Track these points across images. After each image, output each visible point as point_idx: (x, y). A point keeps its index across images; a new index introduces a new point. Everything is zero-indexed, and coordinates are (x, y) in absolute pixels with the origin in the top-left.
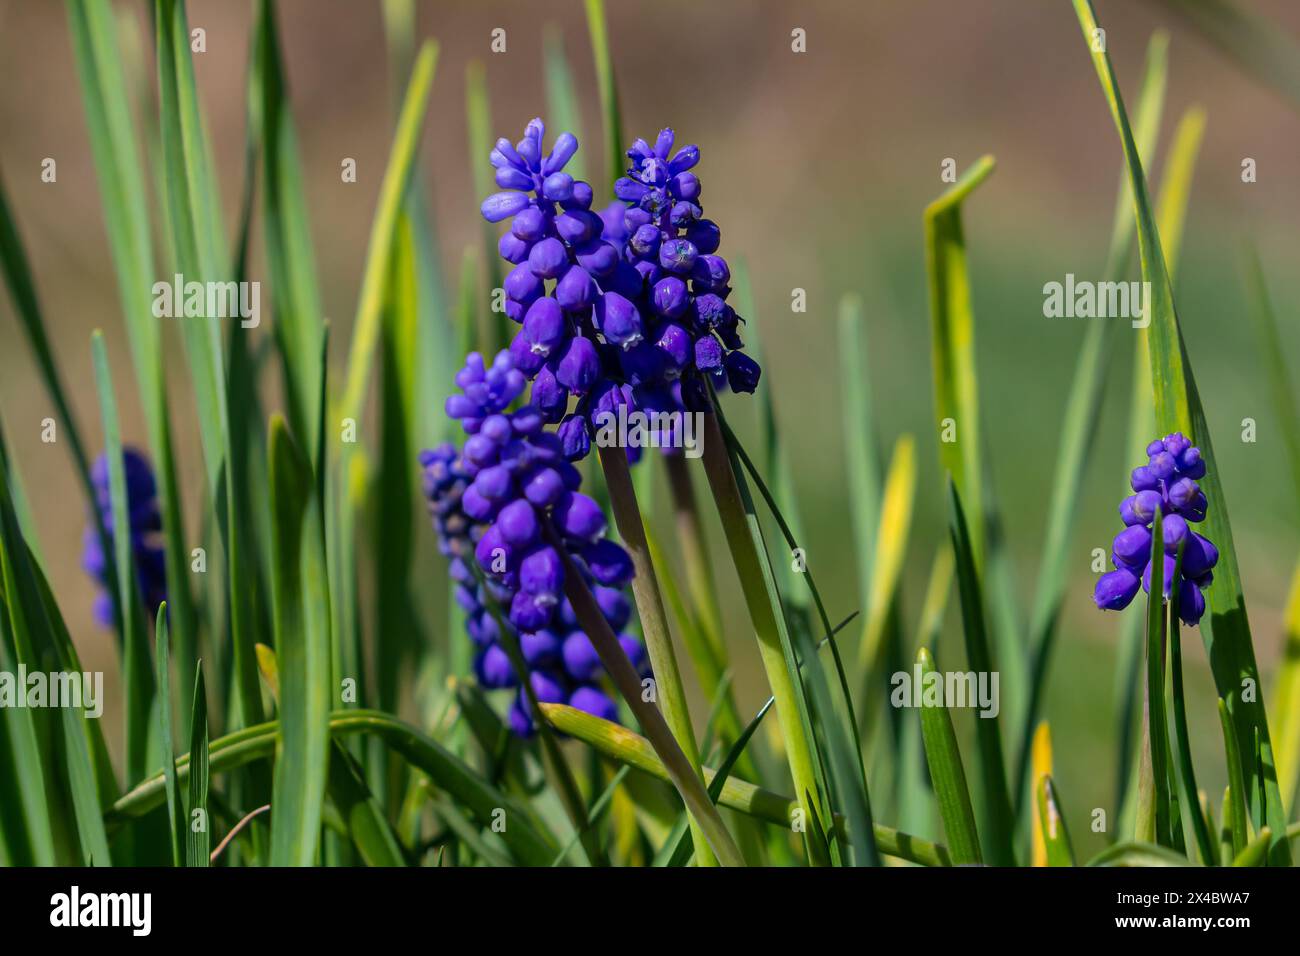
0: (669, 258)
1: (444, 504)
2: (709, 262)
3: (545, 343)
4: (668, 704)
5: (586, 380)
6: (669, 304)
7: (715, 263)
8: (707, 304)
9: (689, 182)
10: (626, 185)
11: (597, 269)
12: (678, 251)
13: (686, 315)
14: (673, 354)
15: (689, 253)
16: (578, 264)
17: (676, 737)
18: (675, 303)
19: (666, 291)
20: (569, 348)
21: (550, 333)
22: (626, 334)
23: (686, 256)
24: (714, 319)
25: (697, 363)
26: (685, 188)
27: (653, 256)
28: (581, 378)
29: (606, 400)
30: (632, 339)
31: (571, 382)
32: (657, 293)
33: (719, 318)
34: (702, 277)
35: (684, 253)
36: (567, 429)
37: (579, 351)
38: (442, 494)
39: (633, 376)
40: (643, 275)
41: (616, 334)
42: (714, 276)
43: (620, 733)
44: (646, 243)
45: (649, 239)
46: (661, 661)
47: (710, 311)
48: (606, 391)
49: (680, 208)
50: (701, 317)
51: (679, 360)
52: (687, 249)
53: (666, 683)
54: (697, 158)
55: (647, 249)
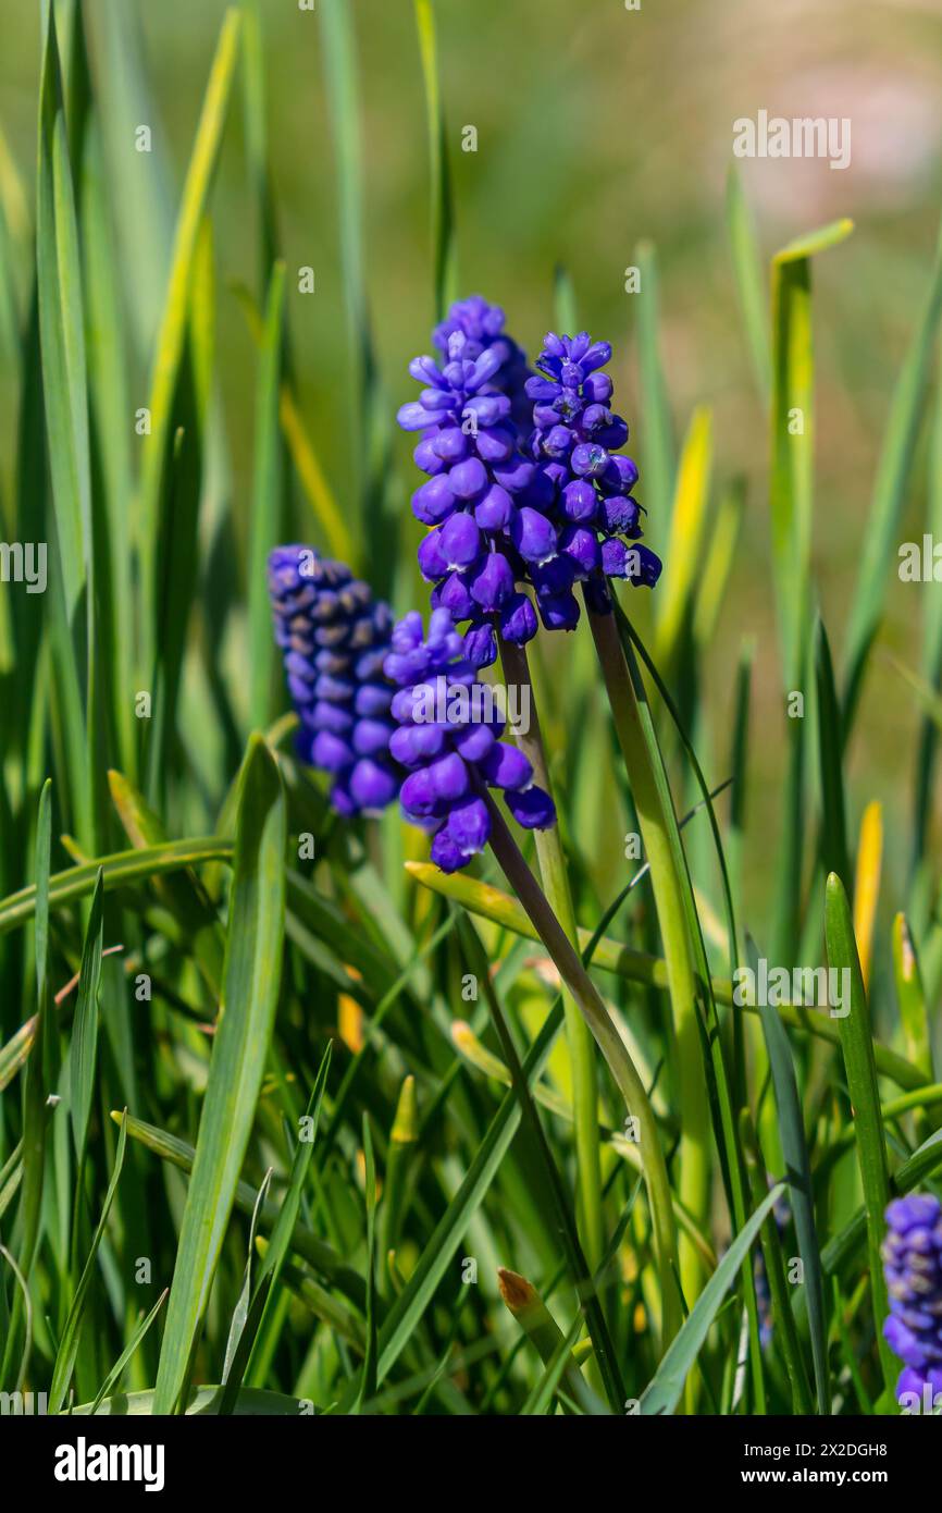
0: (583, 466)
1: (291, 606)
2: (619, 465)
3: (462, 564)
4: (552, 887)
5: (501, 600)
6: (580, 513)
7: (626, 467)
8: (617, 508)
9: (602, 386)
10: (539, 385)
11: (515, 487)
12: (590, 458)
13: (598, 520)
14: (581, 561)
15: (601, 461)
16: (496, 482)
17: (558, 918)
18: (586, 513)
19: (578, 498)
20: (485, 568)
21: (469, 555)
22: (544, 555)
23: (600, 464)
24: (624, 525)
25: (604, 568)
26: (599, 392)
27: (565, 461)
28: (497, 598)
29: (519, 617)
30: (549, 560)
31: (486, 601)
32: (568, 501)
33: (628, 524)
34: (612, 481)
35: (597, 461)
36: (475, 639)
37: (495, 570)
38: (290, 598)
39: (544, 587)
40: (553, 479)
41: (533, 555)
42: (624, 480)
43: (490, 894)
44: (558, 449)
45: (562, 445)
46: (548, 848)
47: (619, 516)
48: (518, 607)
49: (593, 413)
50: (610, 521)
51: (588, 567)
52: (600, 456)
53: (551, 868)
54: (609, 356)
55: (559, 454)
